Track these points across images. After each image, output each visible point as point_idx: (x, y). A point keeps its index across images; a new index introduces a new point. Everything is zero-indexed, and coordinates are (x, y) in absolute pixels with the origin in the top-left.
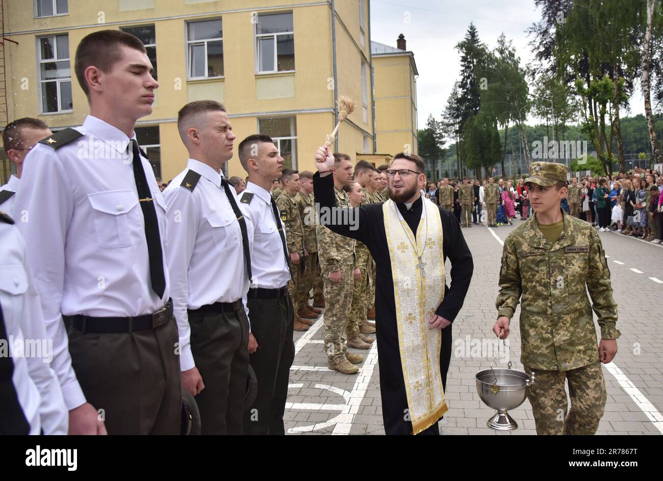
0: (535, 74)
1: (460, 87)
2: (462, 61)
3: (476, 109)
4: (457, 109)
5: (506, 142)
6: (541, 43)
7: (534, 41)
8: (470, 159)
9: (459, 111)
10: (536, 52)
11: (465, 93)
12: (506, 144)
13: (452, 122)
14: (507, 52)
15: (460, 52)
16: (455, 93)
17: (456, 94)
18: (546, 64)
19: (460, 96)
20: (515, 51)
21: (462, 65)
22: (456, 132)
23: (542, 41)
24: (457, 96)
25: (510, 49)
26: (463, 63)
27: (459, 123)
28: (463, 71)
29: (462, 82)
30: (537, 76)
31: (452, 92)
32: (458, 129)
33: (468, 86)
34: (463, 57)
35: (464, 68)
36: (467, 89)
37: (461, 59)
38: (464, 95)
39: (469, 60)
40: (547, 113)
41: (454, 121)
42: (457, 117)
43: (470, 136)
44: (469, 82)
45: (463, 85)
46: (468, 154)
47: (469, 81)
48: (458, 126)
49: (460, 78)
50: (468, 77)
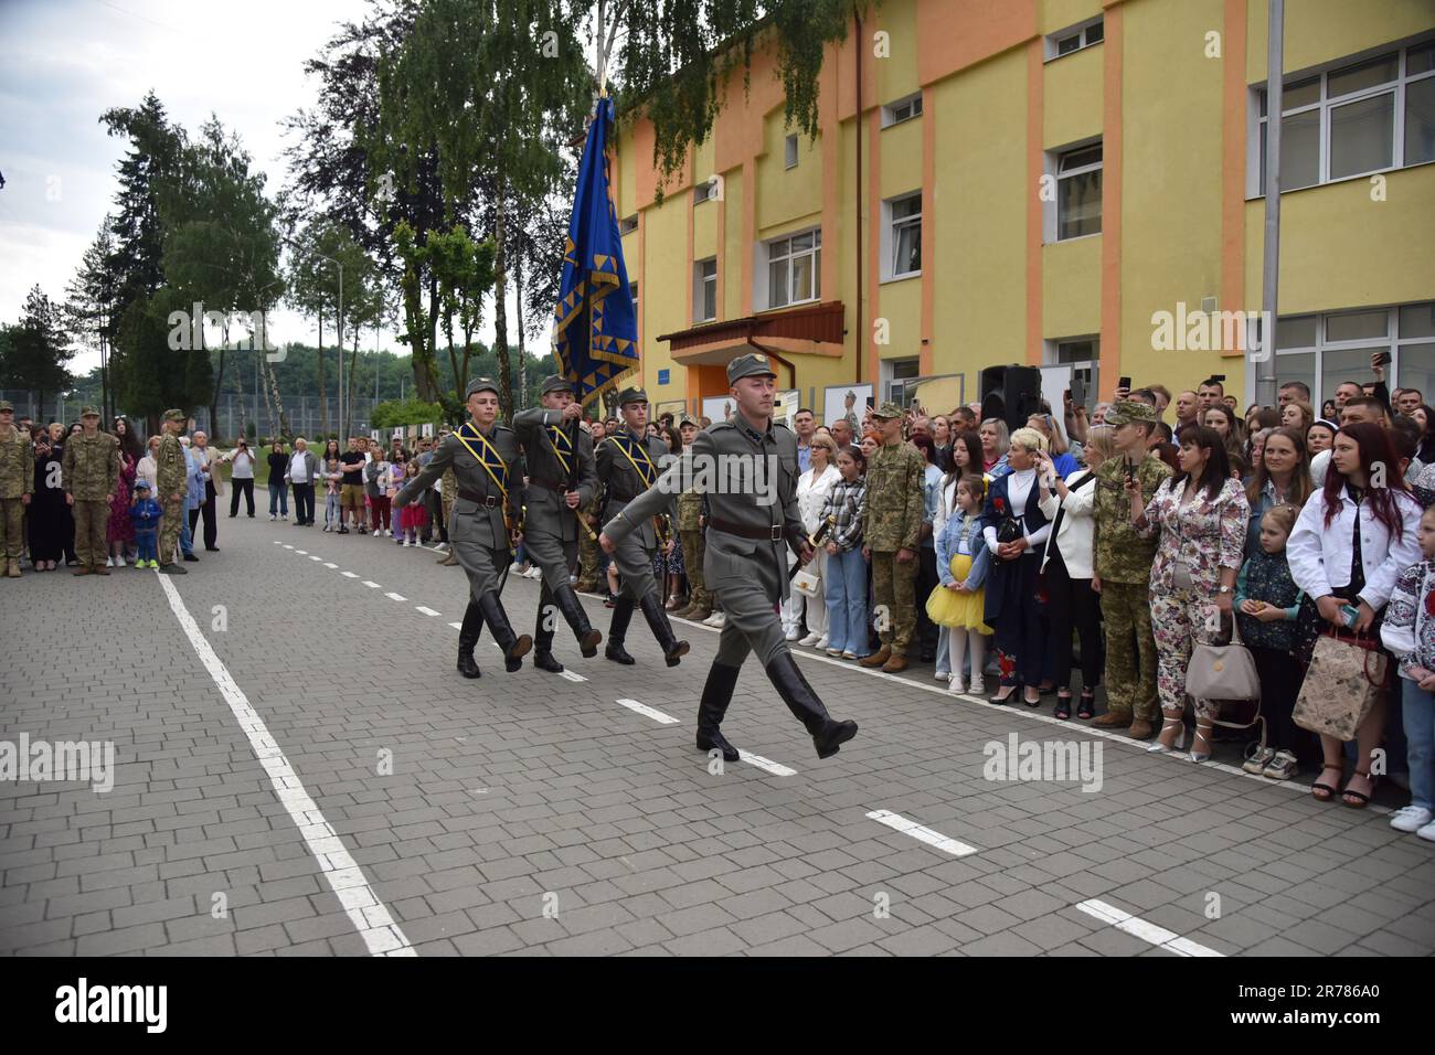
0: (296, 222)
1: (116, 230)
2: (123, 171)
3: (154, 286)
4: (107, 280)
5: (221, 371)
6: (312, 156)
7: (298, 148)
8: (132, 393)
9: (110, 285)
10: (299, 173)
11: (129, 246)
12: (221, 376)
13: (92, 308)
14: (229, 161)
15: (113, 132)
16: (103, 245)
17: (107, 246)
18: (320, 203)
19: (114, 253)
20: (249, 160)
21: (121, 181)
22: (102, 331)
23: (316, 152)
24: (110, 253)
25: (236, 154)
26: (125, 177)
27: (110, 313)
28: (124, 195)
29: (122, 220)
30: (300, 226)
31: (96, 239)
32: (107, 325)
33: (137, 231)
34: (126, 164)
35: (126, 189)
36: (135, 238)
37: (121, 166)
38: (126, 250)
39: (143, 173)
40: (321, 303)
41: (98, 308)
42: (105, 299)
43: (135, 342)
44: (138, 223)
45: (123, 228)
46: (130, 384)
47: (139, 220)
48: (107, 318)
49: (118, 211)
50: (138, 212)
